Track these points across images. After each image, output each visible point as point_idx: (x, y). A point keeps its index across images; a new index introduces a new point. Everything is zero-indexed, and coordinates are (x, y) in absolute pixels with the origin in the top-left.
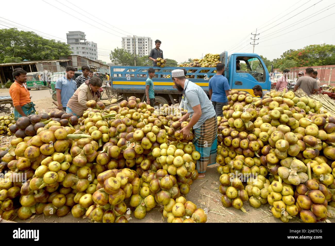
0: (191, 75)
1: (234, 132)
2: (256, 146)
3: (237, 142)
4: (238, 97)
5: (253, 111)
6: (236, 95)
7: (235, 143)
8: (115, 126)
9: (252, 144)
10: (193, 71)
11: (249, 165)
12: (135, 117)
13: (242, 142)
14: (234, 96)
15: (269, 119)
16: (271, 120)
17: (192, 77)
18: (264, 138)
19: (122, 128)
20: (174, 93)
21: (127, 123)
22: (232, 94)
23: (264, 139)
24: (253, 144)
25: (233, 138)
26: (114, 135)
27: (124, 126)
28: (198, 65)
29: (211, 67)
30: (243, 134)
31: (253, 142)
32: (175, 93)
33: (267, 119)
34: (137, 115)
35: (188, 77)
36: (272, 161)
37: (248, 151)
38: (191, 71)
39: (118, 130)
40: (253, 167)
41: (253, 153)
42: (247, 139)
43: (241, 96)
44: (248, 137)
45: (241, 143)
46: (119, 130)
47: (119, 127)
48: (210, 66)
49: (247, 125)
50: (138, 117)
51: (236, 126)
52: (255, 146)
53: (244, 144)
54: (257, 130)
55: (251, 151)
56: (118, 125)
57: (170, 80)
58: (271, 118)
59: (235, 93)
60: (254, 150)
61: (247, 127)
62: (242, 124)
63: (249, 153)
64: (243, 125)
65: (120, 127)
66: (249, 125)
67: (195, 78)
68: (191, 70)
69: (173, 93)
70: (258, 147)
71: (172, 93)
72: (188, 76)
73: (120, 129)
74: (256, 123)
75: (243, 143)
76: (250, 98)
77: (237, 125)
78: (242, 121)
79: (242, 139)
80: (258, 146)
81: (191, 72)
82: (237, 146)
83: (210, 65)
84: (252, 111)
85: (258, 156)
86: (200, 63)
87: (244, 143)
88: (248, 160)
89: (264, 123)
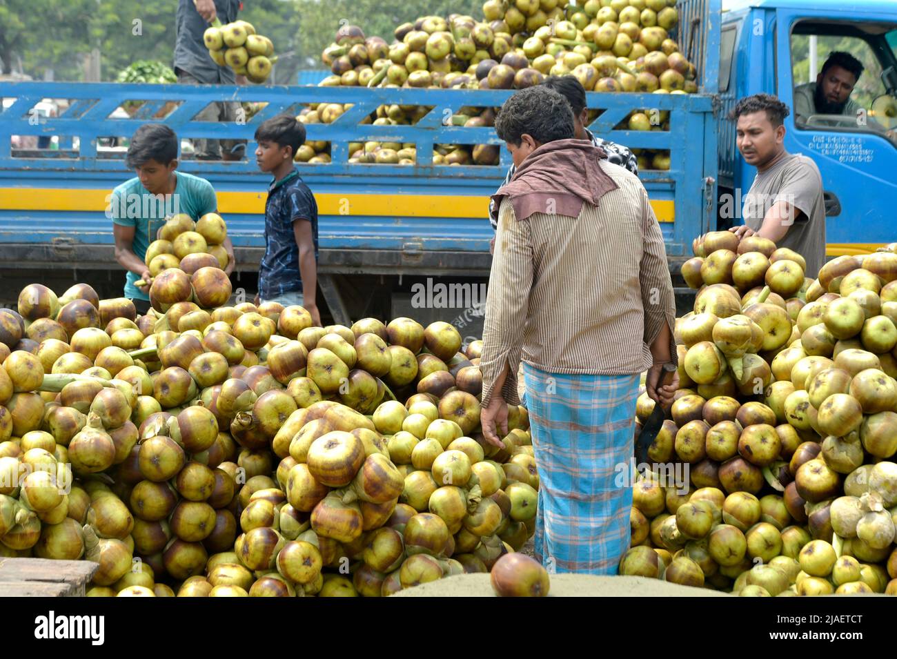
0: (474, 142)
1: (685, 400)
2: (764, 440)
3: (692, 435)
4: (730, 265)
5: (772, 315)
6: (722, 256)
7: (687, 439)
8: (183, 362)
9: (750, 433)
10: (487, 114)
11: (738, 517)
12: (250, 329)
13: (713, 433)
14: (712, 263)
15: (827, 338)
16: (835, 344)
17: (487, 159)
18: (800, 414)
19: (213, 365)
20: (358, 265)
21: (228, 349)
22: (708, 251)
23: (801, 419)
24: (752, 435)
25: (681, 421)
26: (185, 395)
27: (218, 361)
28: (520, 74)
29: (610, 87)
30: (721, 404)
31: (753, 428)
32: (367, 271)
33: (819, 337)
34: (256, 323)
35: (454, 155)
36: (812, 482)
37: (738, 465)
38: (472, 115)
39: (198, 374)
40: (756, 526)
41: (757, 474)
42: (736, 420)
43: (747, 262)
44: (740, 411)
45: (708, 436)
46: (201, 377)
47: (201, 364)
48: (603, 82)
49: (737, 366)
50: (260, 330)
51: (695, 376)
52: (758, 440)
53: (721, 440)
54: (779, 389)
55: (746, 464)
56: (194, 357)
57: (325, 179)
58: (832, 336)
59: (723, 245)
60: (757, 455)
61: (739, 374)
62: (719, 365)
63: (739, 474)
64: (723, 367)
65: (206, 365)
66: (748, 366)
67: (502, 165)
68: (477, 111)
69: (352, 271)
70: (774, 443)
71: (345, 271)
72: (450, 151)
73: (204, 372)
74: (780, 361)
75: (718, 434)
76: (785, 270)
77: (697, 368)
78: (715, 349)
79: (714, 420)
80: (770, 440)
81: (473, 122)
82: (692, 451)
83: (606, 75)
84: (768, 313)
85: (776, 485)
86: (538, 61)
87: (722, 437)
88: (737, 500)
89: (808, 355)
